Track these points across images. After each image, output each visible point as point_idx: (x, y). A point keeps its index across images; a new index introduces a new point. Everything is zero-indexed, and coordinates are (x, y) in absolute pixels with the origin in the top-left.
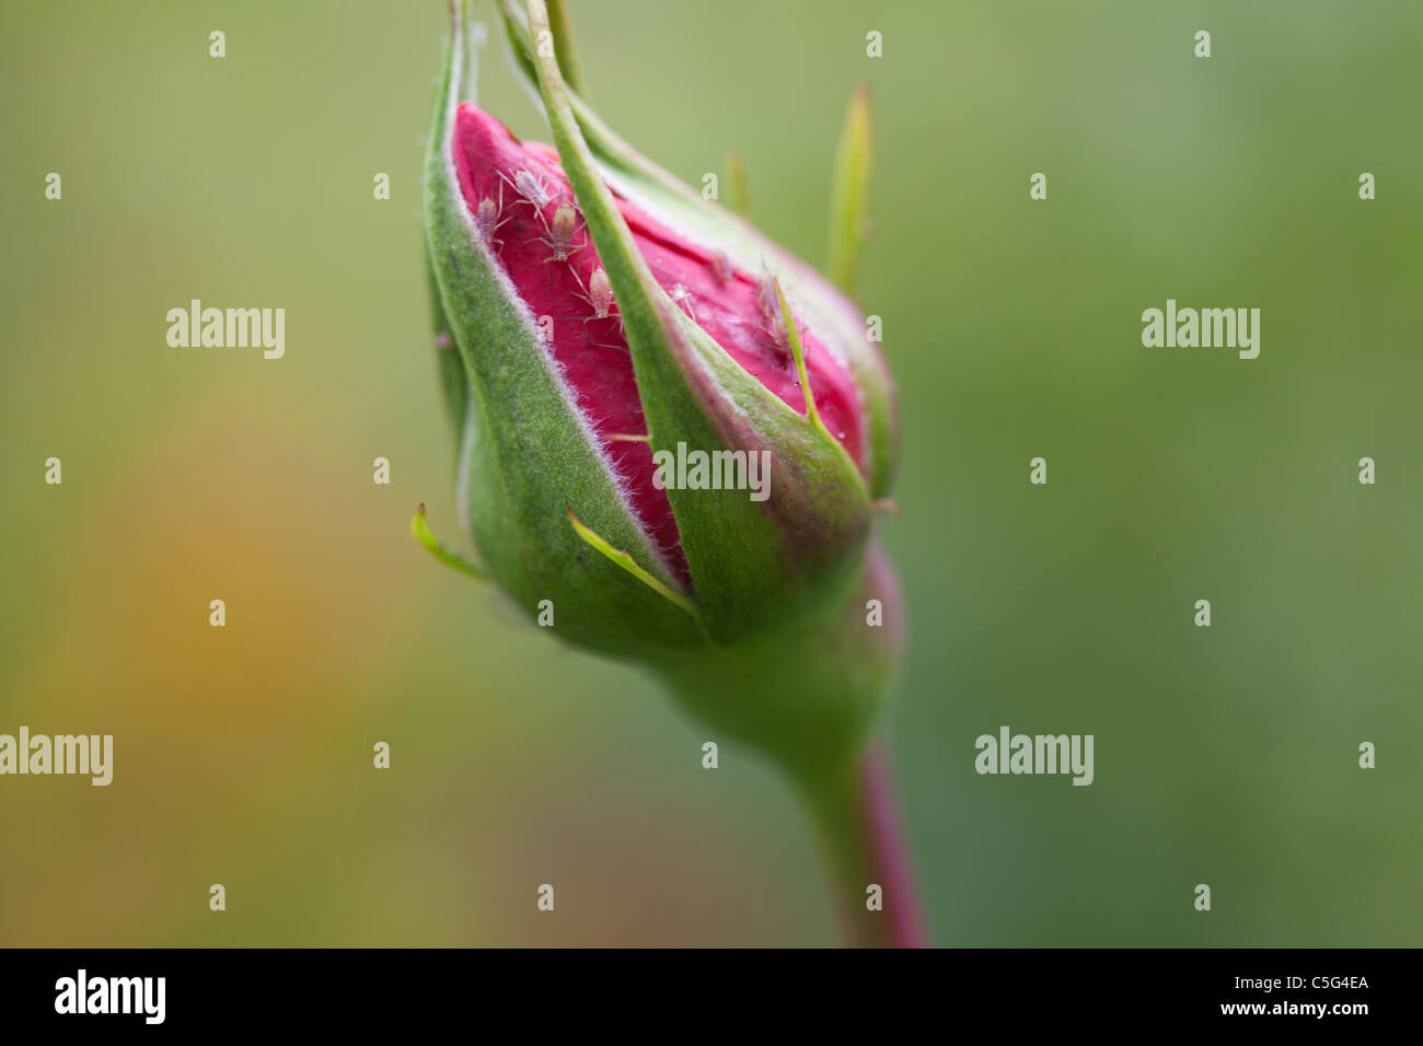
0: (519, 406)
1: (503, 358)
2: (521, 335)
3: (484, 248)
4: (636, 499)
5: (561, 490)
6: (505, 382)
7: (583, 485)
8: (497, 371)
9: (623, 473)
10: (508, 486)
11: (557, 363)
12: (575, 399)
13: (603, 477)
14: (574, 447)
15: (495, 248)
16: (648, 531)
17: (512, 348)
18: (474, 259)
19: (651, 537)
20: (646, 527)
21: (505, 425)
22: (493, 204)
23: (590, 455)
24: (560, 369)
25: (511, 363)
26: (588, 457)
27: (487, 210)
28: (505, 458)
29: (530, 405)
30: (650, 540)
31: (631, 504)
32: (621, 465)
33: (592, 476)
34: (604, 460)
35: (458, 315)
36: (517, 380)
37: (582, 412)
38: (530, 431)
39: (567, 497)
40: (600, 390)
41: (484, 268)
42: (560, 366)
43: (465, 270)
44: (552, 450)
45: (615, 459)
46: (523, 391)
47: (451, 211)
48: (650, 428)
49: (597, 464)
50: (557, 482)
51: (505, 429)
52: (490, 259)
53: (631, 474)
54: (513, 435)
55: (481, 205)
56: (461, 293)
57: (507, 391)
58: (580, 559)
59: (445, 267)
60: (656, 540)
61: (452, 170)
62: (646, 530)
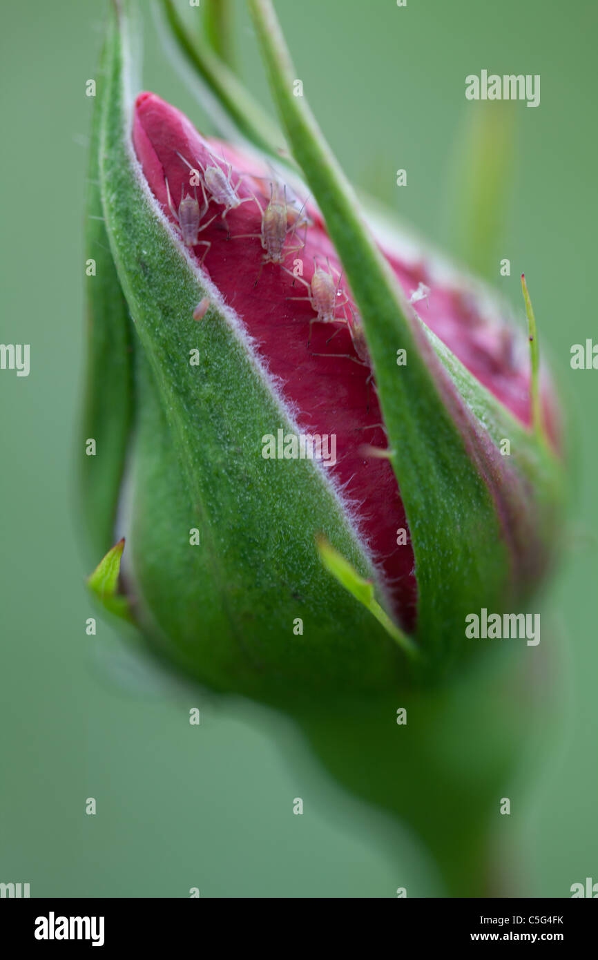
0: (225, 426)
1: (207, 374)
2: (230, 348)
3: (184, 252)
4: (365, 526)
5: (279, 518)
6: (208, 401)
7: (305, 511)
8: (200, 389)
9: (352, 496)
10: (212, 516)
11: (272, 377)
12: (294, 416)
13: (329, 502)
14: (296, 469)
15: (197, 251)
16: (376, 561)
17: (219, 362)
18: (171, 265)
19: (378, 568)
20: (375, 556)
21: (210, 450)
22: (196, 203)
23: (315, 478)
24: (276, 384)
25: (217, 380)
26: (311, 479)
27: (190, 209)
28: (211, 484)
29: (240, 425)
30: (378, 571)
31: (360, 530)
32: (347, 489)
33: (316, 501)
34: (330, 482)
35: (153, 326)
36: (224, 398)
37: (303, 431)
38: (241, 454)
39: (285, 526)
40: (323, 405)
41: (185, 274)
42: (277, 380)
43: (158, 278)
44: (269, 474)
45: (342, 482)
46: (232, 409)
47: (137, 212)
48: (392, 441)
49: (322, 487)
50: (274, 510)
51: (210, 451)
52: (192, 263)
53: (359, 497)
54: (220, 460)
55: (182, 203)
56: (155, 304)
57: (212, 411)
58: (295, 595)
59: (134, 275)
60: (384, 572)
61: (137, 167)
62: (373, 559)
